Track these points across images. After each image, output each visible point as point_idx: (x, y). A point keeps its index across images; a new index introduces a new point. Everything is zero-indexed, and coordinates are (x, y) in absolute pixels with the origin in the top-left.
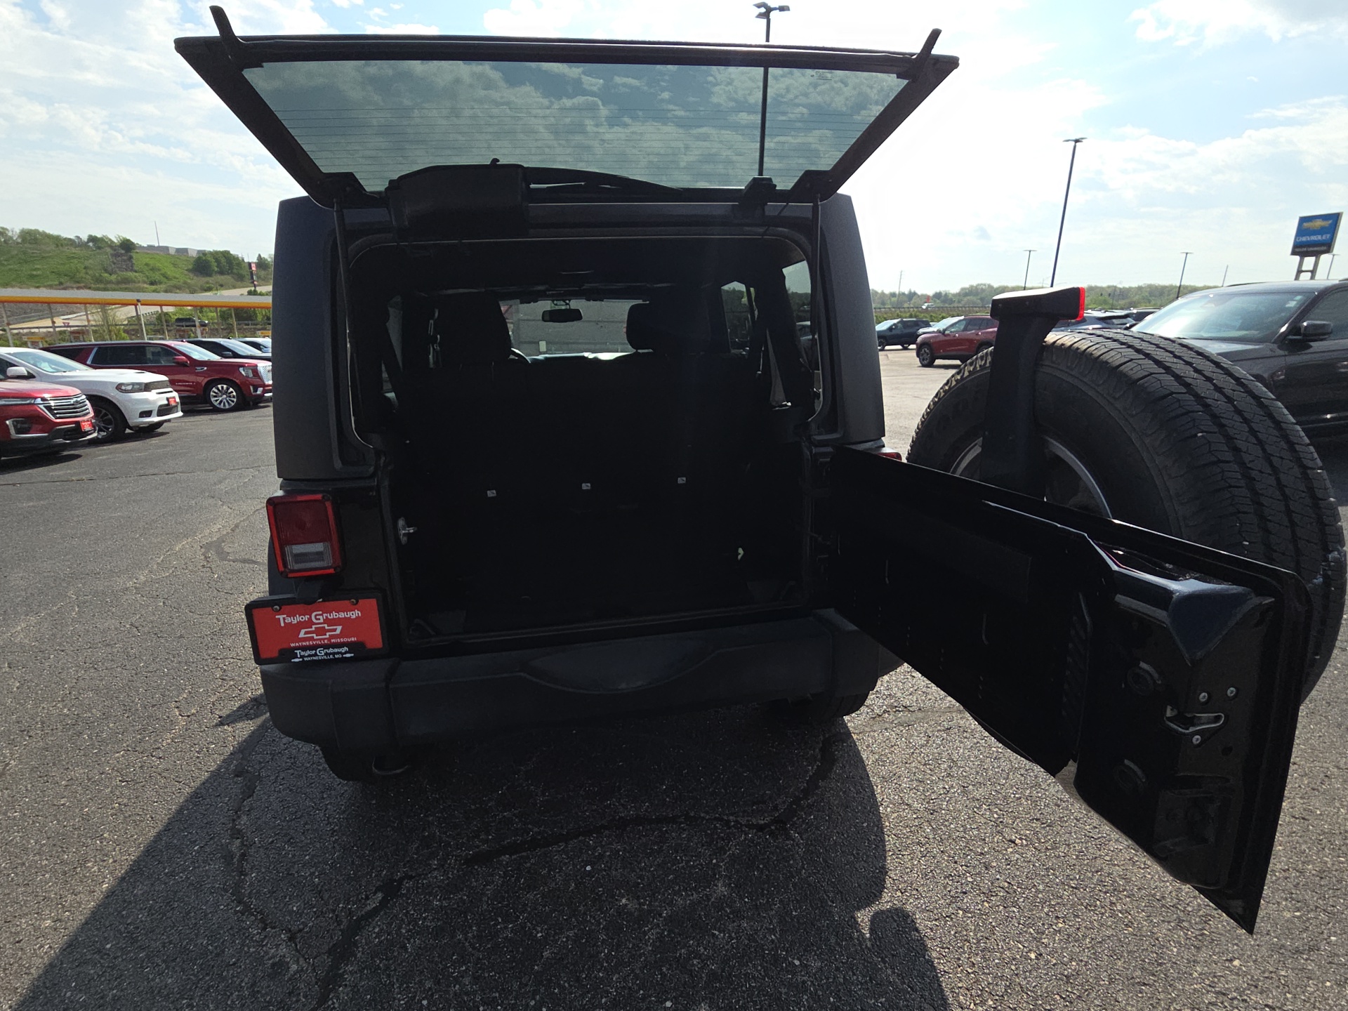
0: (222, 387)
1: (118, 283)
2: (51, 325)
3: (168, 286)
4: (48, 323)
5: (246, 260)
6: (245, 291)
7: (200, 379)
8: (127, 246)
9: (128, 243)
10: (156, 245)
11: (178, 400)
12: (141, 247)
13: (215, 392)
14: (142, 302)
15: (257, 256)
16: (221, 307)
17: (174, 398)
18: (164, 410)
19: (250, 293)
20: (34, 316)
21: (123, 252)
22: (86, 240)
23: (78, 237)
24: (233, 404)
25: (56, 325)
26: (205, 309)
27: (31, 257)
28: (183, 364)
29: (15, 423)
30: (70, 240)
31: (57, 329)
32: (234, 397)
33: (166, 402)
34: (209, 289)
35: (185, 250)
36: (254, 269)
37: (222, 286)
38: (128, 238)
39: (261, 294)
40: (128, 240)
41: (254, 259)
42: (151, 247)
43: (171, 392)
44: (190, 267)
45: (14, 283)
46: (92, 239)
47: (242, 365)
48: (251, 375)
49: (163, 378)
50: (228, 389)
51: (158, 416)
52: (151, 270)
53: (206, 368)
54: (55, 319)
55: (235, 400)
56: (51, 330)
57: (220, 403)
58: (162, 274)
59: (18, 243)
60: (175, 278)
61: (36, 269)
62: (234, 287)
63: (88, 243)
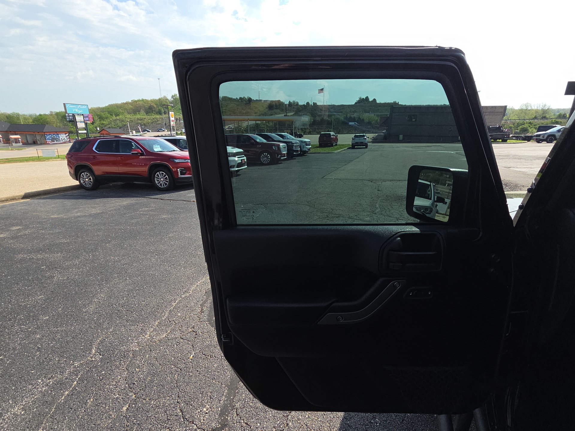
0: (266, 154)
1: (245, 113)
5: (285, 103)
6: (283, 115)
7: (258, 150)
8: (250, 100)
10: (258, 99)
11: (246, 160)
12: (254, 100)
13: (263, 156)
14: (249, 120)
15: (289, 101)
16: (275, 121)
17: (244, 159)
18: (240, 165)
19: (285, 116)
21: (248, 102)
23: (237, 98)
24: (268, 162)
28: (252, 144)
29: (181, 170)
30: (235, 99)
32: (269, 158)
33: (240, 161)
34: (272, 115)
35: (267, 101)
36: (287, 106)
37: (276, 113)
39: (288, 116)
40: (250, 98)
41: (287, 103)
42: (257, 100)
43: (244, 157)
46: (240, 98)
47: (274, 145)
48: (277, 149)
50: (267, 155)
51: (237, 168)
52: (256, 108)
53: (261, 146)
55: (269, 160)
57: (264, 161)
62: (280, 114)
63: (239, 100)
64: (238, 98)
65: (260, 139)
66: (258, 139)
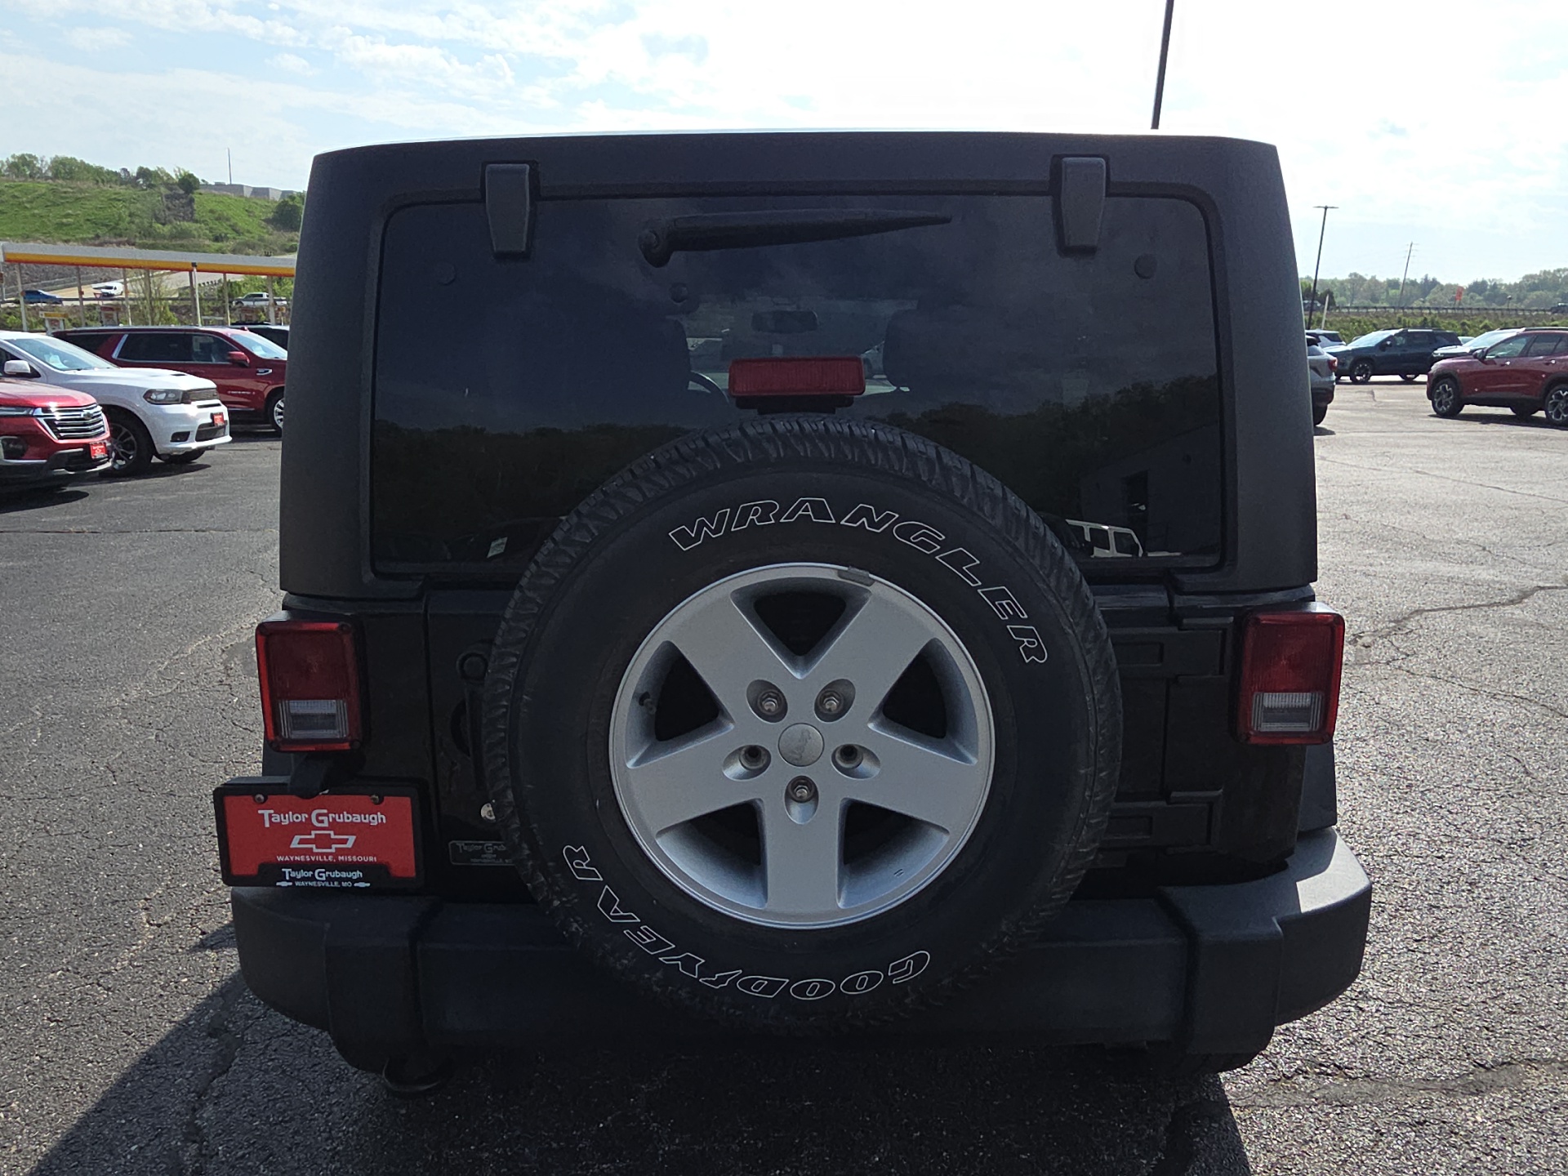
1: (173, 237)
2: (78, 297)
3: (238, 244)
4: (73, 293)
7: (261, 386)
8: (188, 183)
9: (191, 180)
10: (227, 183)
11: (226, 418)
12: (207, 185)
13: (281, 408)
14: (200, 267)
17: (221, 414)
18: (207, 432)
20: (58, 283)
21: (181, 192)
22: (135, 175)
23: (125, 170)
25: (84, 296)
26: (285, 280)
27: (62, 198)
28: (240, 364)
29: (5, 443)
30: (116, 174)
31: (85, 303)
33: (209, 421)
35: (265, 191)
38: (191, 172)
40: (191, 176)
42: (219, 186)
43: (218, 405)
44: (270, 216)
45: (37, 235)
46: (143, 173)
49: (209, 384)
51: (198, 440)
52: (217, 219)
53: (271, 371)
54: (84, 289)
56: (77, 303)
58: (230, 226)
59: (47, 178)
60: (248, 232)
61: (68, 216)
63: (137, 178)
64: (133, 171)
65: (265, 349)
66: (260, 348)
